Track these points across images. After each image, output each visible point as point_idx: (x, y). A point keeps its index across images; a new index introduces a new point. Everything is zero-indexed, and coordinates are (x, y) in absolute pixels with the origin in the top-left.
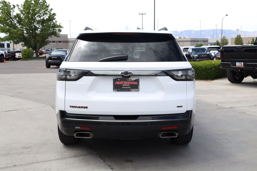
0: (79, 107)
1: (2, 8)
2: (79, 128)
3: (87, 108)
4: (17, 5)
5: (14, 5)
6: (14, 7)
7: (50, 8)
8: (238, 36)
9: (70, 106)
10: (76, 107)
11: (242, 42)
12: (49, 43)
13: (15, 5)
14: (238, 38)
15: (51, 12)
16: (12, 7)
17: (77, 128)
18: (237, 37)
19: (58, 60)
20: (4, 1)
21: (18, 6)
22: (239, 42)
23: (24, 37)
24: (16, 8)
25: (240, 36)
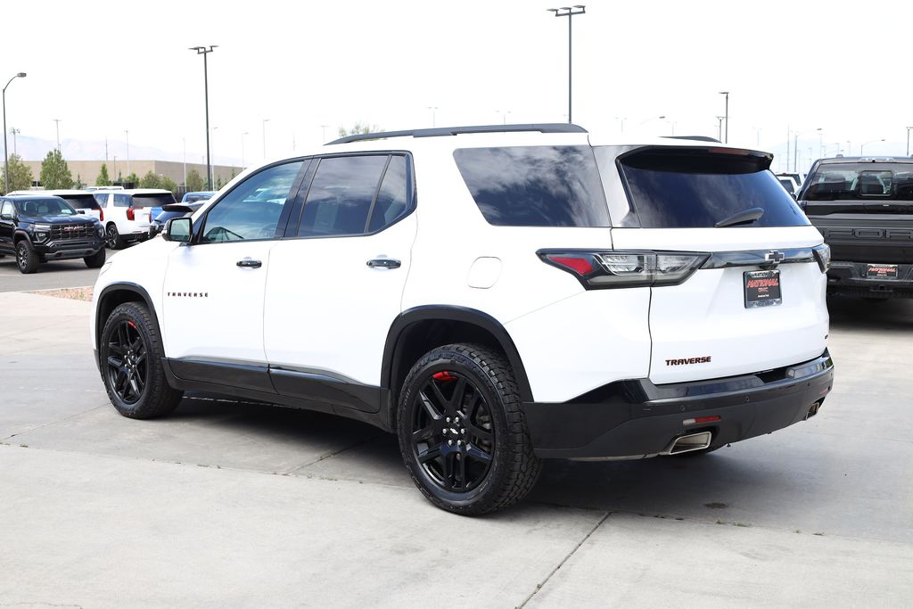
0: (691, 361)
2: (692, 421)
3: (707, 360)
8: (51, 154)
9: (668, 361)
10: (682, 361)
11: (67, 176)
14: (53, 164)
17: (687, 422)
18: (46, 158)
22: (57, 176)
25: (59, 156)
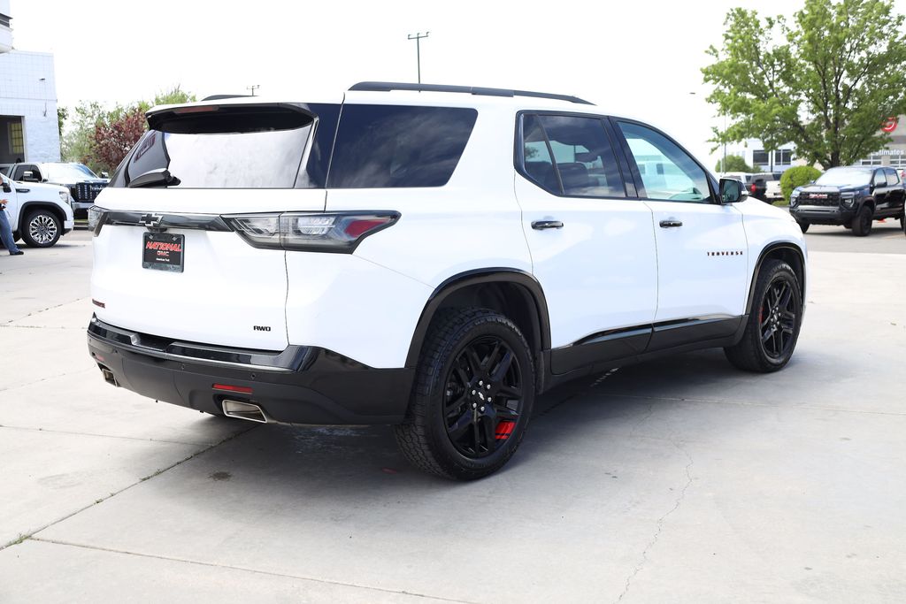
1: (731, 34)
4: (779, 17)
5: (769, 19)
6: (771, 24)
7: (894, 14)
12: (886, 142)
13: (774, 18)
15: (898, 28)
16: (764, 24)
19: (832, 205)
20: (739, 10)
21: (781, 20)
23: (796, 124)
24: (777, 26)
